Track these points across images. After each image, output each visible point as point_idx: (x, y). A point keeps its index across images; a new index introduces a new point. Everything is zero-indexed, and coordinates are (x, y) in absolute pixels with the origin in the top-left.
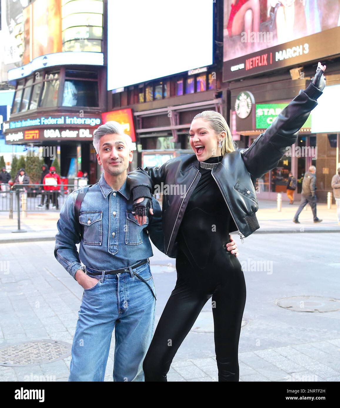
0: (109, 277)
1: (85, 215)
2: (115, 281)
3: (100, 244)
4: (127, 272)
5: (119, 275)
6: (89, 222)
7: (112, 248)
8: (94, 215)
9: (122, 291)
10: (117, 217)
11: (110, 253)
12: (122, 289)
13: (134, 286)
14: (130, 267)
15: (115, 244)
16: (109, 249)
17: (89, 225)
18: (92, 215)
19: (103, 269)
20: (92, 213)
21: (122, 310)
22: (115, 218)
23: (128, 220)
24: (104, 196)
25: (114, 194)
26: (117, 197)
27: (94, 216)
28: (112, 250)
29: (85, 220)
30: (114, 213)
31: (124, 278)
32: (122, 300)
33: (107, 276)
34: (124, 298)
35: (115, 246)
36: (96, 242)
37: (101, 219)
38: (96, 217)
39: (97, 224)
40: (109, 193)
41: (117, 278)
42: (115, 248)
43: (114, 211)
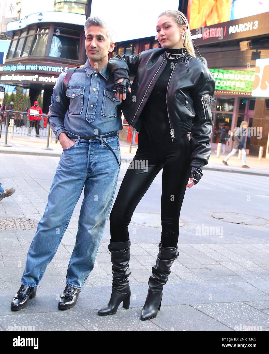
0: (83, 141)
1: (71, 89)
2: (87, 146)
3: (80, 113)
4: (98, 140)
5: (91, 141)
6: (73, 95)
7: (89, 117)
8: (78, 89)
9: (92, 155)
10: (96, 93)
11: (87, 120)
12: (92, 153)
13: (102, 152)
14: (101, 136)
15: (93, 114)
16: (87, 118)
17: (73, 97)
18: (77, 90)
19: (80, 134)
20: (76, 88)
21: (90, 170)
22: (95, 93)
23: (105, 96)
24: (88, 75)
25: (96, 75)
26: (98, 77)
27: (77, 91)
28: (89, 119)
29: (71, 94)
30: (94, 89)
31: (95, 144)
32: (90, 161)
33: (81, 140)
34: (93, 160)
35: (92, 116)
36: (77, 112)
37: (83, 93)
38: (80, 92)
39: (79, 97)
40: (92, 73)
41: (89, 143)
42: (92, 117)
43: (94, 88)
